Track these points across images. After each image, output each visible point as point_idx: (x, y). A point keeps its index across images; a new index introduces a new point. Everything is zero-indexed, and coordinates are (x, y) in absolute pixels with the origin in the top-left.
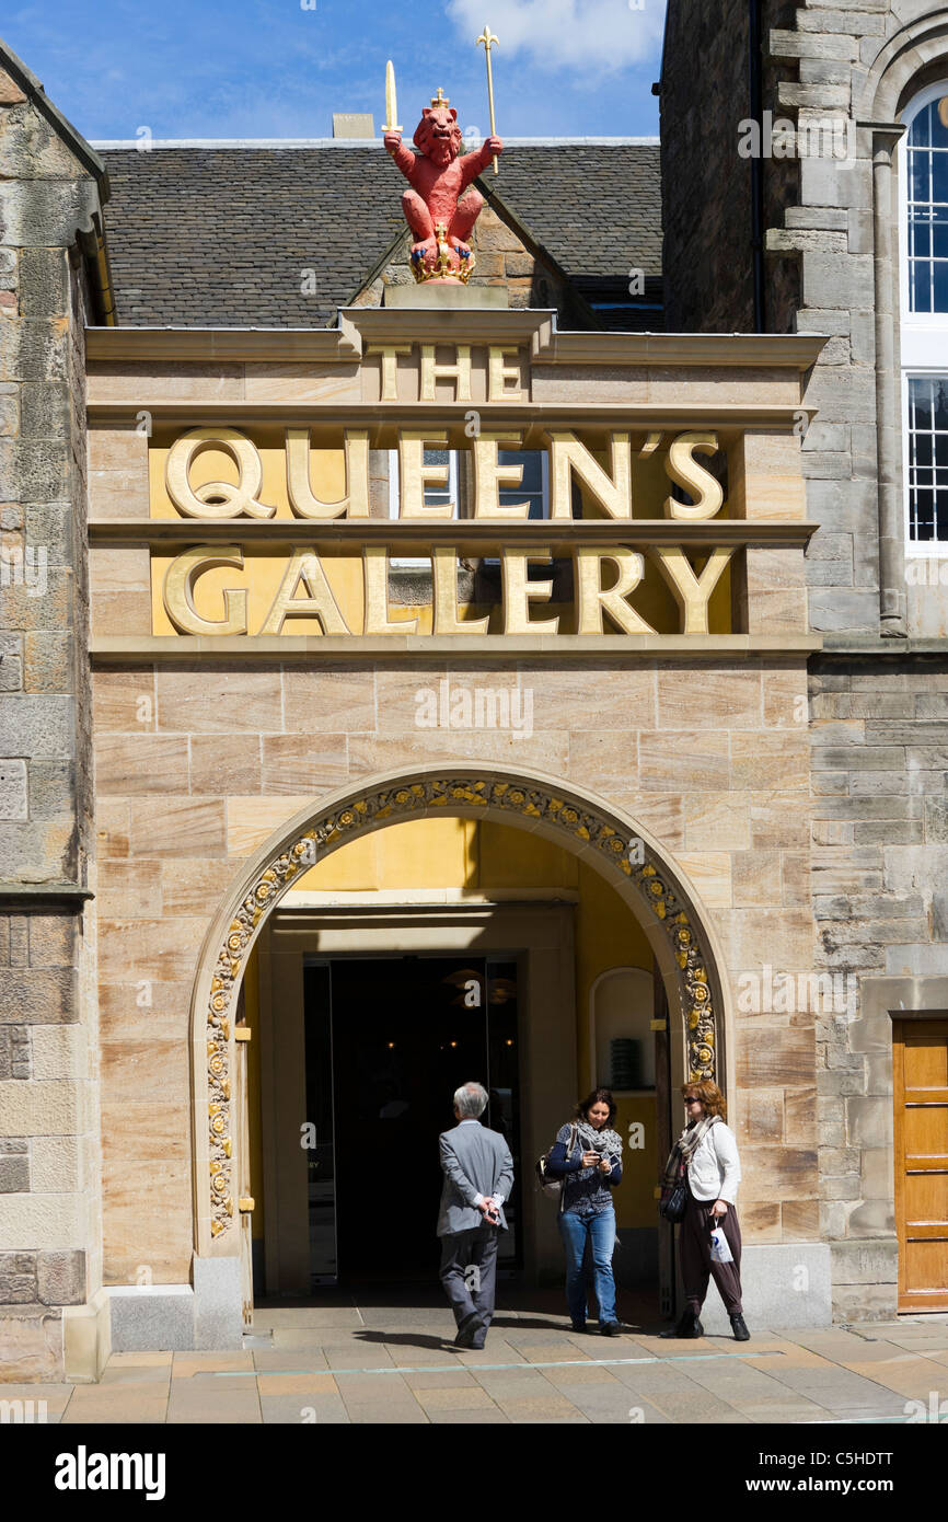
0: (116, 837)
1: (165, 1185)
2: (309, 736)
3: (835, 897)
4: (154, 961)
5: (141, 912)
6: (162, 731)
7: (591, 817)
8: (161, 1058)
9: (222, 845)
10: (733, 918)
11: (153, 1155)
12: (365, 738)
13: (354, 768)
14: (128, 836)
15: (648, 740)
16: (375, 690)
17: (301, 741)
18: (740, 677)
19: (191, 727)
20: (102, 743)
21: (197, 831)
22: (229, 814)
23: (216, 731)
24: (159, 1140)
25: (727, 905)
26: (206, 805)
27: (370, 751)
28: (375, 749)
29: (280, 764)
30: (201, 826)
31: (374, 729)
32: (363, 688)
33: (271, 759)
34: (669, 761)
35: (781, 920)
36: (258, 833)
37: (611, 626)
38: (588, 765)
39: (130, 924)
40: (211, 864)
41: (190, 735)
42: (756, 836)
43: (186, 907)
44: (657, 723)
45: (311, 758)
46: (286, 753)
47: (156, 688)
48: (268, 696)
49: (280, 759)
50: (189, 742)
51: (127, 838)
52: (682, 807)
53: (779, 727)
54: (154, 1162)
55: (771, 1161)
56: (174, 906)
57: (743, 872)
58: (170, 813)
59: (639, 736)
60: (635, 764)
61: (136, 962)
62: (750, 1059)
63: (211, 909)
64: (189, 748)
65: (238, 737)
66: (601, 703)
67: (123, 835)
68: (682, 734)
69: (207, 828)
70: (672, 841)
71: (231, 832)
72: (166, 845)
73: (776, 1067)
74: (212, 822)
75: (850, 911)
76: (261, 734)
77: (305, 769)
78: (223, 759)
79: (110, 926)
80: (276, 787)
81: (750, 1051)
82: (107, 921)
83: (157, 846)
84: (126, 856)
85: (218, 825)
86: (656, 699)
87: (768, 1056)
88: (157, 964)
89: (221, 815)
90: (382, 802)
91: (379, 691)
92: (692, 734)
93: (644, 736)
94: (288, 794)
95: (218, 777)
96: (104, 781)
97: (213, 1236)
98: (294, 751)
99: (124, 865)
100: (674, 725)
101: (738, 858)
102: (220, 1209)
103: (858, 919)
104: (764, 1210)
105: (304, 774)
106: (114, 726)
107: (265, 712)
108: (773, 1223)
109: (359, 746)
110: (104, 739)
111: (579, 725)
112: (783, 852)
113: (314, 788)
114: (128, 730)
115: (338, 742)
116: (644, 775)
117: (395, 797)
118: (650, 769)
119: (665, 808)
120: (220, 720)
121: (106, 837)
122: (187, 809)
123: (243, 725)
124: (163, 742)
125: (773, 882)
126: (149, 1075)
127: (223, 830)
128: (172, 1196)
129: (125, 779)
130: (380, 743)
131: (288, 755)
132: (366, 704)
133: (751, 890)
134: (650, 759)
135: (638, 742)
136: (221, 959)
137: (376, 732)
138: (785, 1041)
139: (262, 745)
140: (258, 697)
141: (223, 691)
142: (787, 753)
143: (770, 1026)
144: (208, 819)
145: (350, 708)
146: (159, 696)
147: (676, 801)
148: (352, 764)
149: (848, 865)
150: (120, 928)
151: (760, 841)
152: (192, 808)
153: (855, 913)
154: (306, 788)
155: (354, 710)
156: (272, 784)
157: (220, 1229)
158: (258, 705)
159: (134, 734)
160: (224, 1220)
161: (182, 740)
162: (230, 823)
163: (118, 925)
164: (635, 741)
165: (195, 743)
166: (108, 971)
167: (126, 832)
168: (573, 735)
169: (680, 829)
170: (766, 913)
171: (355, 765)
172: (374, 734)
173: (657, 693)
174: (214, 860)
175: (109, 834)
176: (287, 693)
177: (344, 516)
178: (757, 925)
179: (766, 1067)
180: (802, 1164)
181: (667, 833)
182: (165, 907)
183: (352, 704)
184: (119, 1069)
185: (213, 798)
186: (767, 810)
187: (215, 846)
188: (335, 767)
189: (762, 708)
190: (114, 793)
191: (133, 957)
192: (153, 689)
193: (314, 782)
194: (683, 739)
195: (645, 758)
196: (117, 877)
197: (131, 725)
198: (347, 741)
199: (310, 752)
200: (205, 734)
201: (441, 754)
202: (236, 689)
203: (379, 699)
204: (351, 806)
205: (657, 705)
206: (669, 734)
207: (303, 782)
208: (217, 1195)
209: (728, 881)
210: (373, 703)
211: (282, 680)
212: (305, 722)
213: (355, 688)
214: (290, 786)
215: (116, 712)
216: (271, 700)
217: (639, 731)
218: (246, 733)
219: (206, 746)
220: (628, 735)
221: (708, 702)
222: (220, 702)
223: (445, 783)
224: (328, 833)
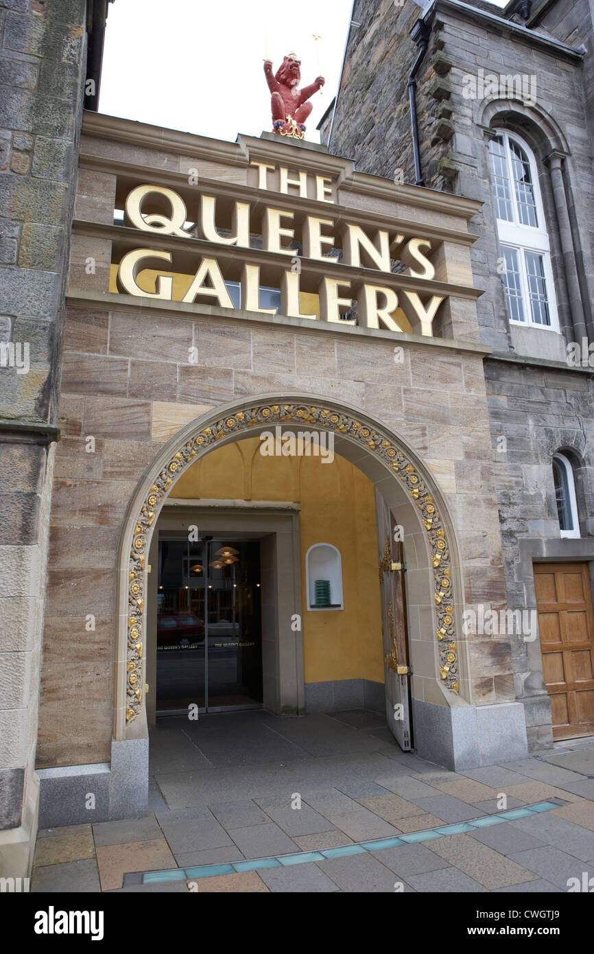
0: (73, 421)
1: (91, 682)
2: (209, 368)
3: (502, 491)
4: (94, 510)
5: (86, 475)
6: (111, 354)
7: (377, 434)
8: (94, 582)
9: (148, 433)
10: (458, 499)
11: (83, 658)
12: (245, 373)
13: (237, 391)
14: (82, 421)
15: (408, 392)
16: (252, 345)
17: (204, 370)
18: (451, 364)
19: (131, 354)
20: (69, 358)
21: (132, 422)
22: (153, 412)
23: (147, 358)
24: (89, 646)
25: (454, 491)
26: (138, 405)
27: (248, 382)
28: (251, 381)
29: (190, 383)
30: (135, 419)
31: (250, 368)
32: (244, 343)
33: (184, 380)
34: (420, 406)
35: (482, 501)
36: (173, 427)
37: (382, 325)
38: (376, 403)
39: (78, 483)
40: (139, 445)
41: (130, 359)
42: (466, 452)
43: (121, 473)
44: (412, 384)
45: (210, 382)
46: (194, 377)
47: (109, 327)
48: (183, 341)
49: (190, 380)
50: (129, 364)
51: (80, 423)
52: (427, 432)
53: (472, 393)
54: (85, 663)
55: (487, 650)
56: (111, 472)
57: (461, 473)
58: (112, 408)
59: (402, 389)
60: (401, 405)
61: (80, 510)
62: (472, 585)
63: (138, 476)
64: (129, 367)
65: (162, 364)
66: (380, 369)
67: (78, 420)
68: (425, 391)
69: (140, 420)
70: (423, 452)
71: (154, 425)
72: (109, 430)
73: (486, 590)
74: (141, 417)
75: (510, 500)
76: (178, 364)
77: (206, 388)
78: (152, 377)
79: (63, 484)
80: (186, 398)
81: (472, 581)
82: (61, 480)
83: (102, 430)
84: (79, 435)
85: (146, 419)
86: (410, 369)
87: (481, 584)
88: (96, 513)
89: (148, 413)
90: (254, 414)
91: (254, 346)
92: (430, 392)
93: (405, 390)
94: (195, 404)
95: (148, 388)
96: (67, 383)
97: (127, 721)
98: (199, 377)
99: (77, 441)
100: (421, 386)
101: (458, 464)
102: (132, 699)
103: (514, 504)
104: (485, 682)
105: (205, 391)
106: (78, 348)
107: (181, 350)
108: (490, 691)
109: (240, 377)
110: (70, 355)
111: (369, 379)
112: (480, 462)
113: (211, 401)
114: (88, 351)
115: (228, 374)
116: (406, 412)
117: (261, 411)
118: (409, 409)
119: (418, 432)
120: (151, 352)
121: (65, 421)
122: (125, 407)
123: (166, 357)
124: (112, 362)
125: (476, 479)
126: (84, 595)
127: (149, 423)
128: (97, 691)
129: (82, 383)
130: (254, 377)
131: (194, 379)
132: (245, 352)
133: (466, 483)
134: (409, 403)
135: (402, 393)
136: (142, 512)
137: (252, 370)
138: (489, 574)
139: (178, 370)
140: (177, 341)
141: (154, 334)
142: (478, 408)
143: (481, 565)
144: (140, 415)
145: (236, 354)
146: (111, 332)
147: (424, 429)
148: (236, 388)
149: (507, 473)
150: (70, 485)
151: (468, 455)
152: (128, 407)
153: (512, 501)
154: (206, 400)
155: (238, 355)
156: (184, 396)
157: (133, 715)
158: (177, 345)
159: (91, 354)
160: (135, 707)
161: (125, 362)
162: (154, 419)
163: (69, 483)
164: (400, 392)
165: (133, 364)
166: (59, 516)
167: (80, 419)
168: (367, 385)
169: (427, 445)
170: (474, 498)
171: (237, 389)
172: (251, 371)
173: (410, 367)
174: (142, 443)
175: (68, 419)
176: (196, 340)
177: (235, 244)
178: (470, 504)
179: (480, 590)
180: (503, 651)
181: (420, 447)
182: (104, 473)
183: (237, 352)
184: (61, 590)
185: (143, 401)
186: (470, 438)
187: (142, 433)
188: (225, 389)
189: (463, 381)
190: (74, 392)
191: (78, 506)
192: (107, 327)
193: (212, 397)
194: (425, 394)
195: (406, 402)
196: (71, 449)
197: (90, 348)
198: (233, 374)
199: (209, 378)
200: (140, 359)
201: (291, 388)
202: (164, 334)
203: (254, 350)
204: (234, 415)
205: (411, 374)
206: (418, 390)
207: (204, 397)
208: (131, 689)
209: (453, 477)
210: (250, 353)
211: (193, 332)
212: (207, 359)
213: (239, 342)
214: (195, 398)
215: (81, 339)
216: (185, 343)
217: (402, 387)
218: (168, 362)
219: (141, 367)
220: (396, 388)
221: (437, 375)
222: (152, 341)
223: (292, 406)
224: (218, 432)
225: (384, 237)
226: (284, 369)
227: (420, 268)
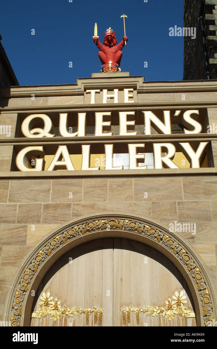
2: (59, 204)
6: (9, 202)
9: (25, 242)
12: (78, 204)
13: (74, 215)
15: (181, 204)
16: (83, 188)
17: (56, 205)
19: (19, 201)
21: (17, 236)
22: (28, 230)
23: (27, 202)
25: (214, 264)
26: (21, 227)
27: (80, 208)
28: (81, 208)
29: (48, 213)
30: (19, 234)
31: (82, 201)
32: (79, 188)
33: (45, 212)
34: (189, 211)
36: (38, 237)
37: (165, 166)
38: (159, 213)
41: (18, 204)
43: (9, 263)
44: (183, 198)
45: (59, 211)
48: (46, 191)
49: (48, 211)
50: (18, 206)
56: (5, 263)
58: (8, 230)
59: (177, 202)
60: (176, 212)
63: (18, 264)
64: (17, 208)
65: (34, 204)
66: (162, 192)
68: (193, 202)
69: (21, 235)
70: (191, 240)
71: (28, 237)
72: (5, 241)
74: (22, 233)
76: (43, 203)
77: (57, 215)
78: (29, 212)
80: (46, 221)
83: (2, 241)
85: (24, 234)
86: (183, 190)
89: (26, 231)
90: (84, 226)
91: (84, 189)
92: (196, 202)
93: (179, 203)
94: (50, 224)
95: (26, 218)
98: (53, 209)
100: (190, 199)
105: (56, 216)
107: (44, 196)
109: (76, 207)
111: (155, 199)
113: (59, 222)
115: (69, 206)
116: (179, 216)
117: (88, 225)
118: (182, 214)
120: (29, 199)
122: (14, 228)
123: (37, 200)
124: (9, 206)
127: (26, 236)
130: (83, 206)
131: (50, 210)
132: (79, 193)
134: (181, 211)
135: (177, 205)
136: (20, 284)
137: (83, 202)
139: (42, 207)
141: (31, 189)
144: (21, 232)
146: (10, 191)
148: (73, 213)
152: (16, 228)
154: (56, 221)
155: (75, 195)
156: (45, 220)
158: (42, 194)
159: (0, 203)
161: (16, 206)
162: (28, 233)
164: (176, 205)
165: (20, 206)
168: (153, 203)
169: (194, 236)
171: (74, 213)
172: (83, 203)
173: (183, 188)
174: (21, 247)
176: (52, 190)
177: (77, 136)
181: (189, 237)
182: (2, 263)
183: (75, 193)
185: (24, 225)
187: (22, 241)
188: (67, 214)
192: (8, 189)
193: (59, 219)
194: (193, 204)
195: (180, 210)
198: (72, 205)
199: (59, 209)
200: (23, 203)
201: (105, 210)
202: (36, 189)
203: (84, 191)
204: (72, 228)
205: (183, 192)
206: (188, 202)
207: (55, 220)
209: (214, 255)
210: (82, 193)
211: (51, 186)
212: (58, 199)
213: (76, 188)
214: (51, 221)
216: (47, 192)
217: (177, 201)
218: (37, 203)
219: (23, 207)
220: (173, 203)
221: (201, 191)
222: (30, 193)
223: (107, 220)
224: (64, 238)
225: (167, 114)
226: (101, 199)
227: (191, 128)
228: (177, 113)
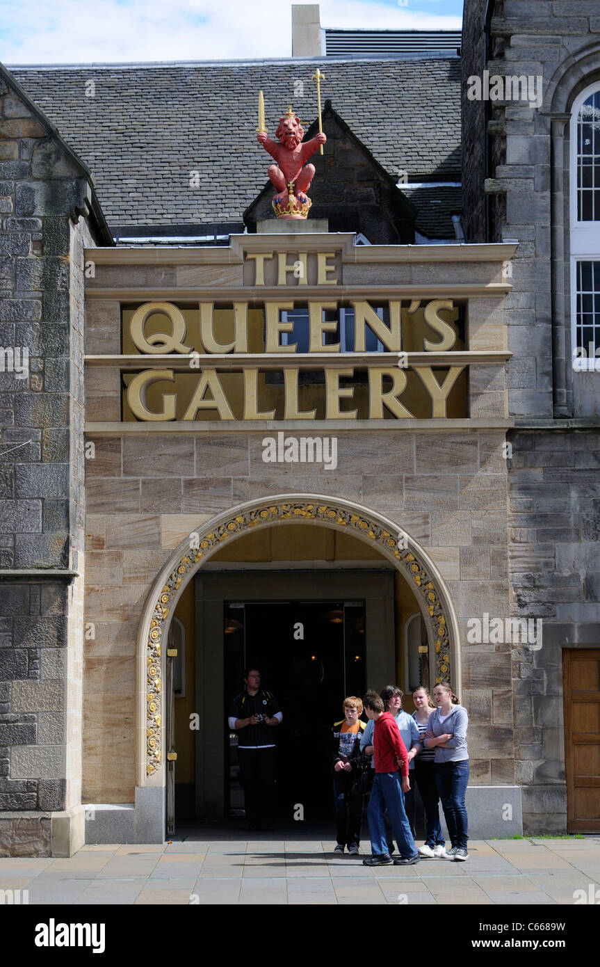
0: (97, 538)
1: (120, 743)
2: (210, 479)
3: (525, 574)
4: (117, 610)
5: (110, 581)
6: (126, 476)
7: (376, 526)
8: (120, 667)
9: (159, 543)
10: (461, 586)
11: (113, 725)
12: (242, 480)
14: (104, 537)
15: (410, 481)
16: (249, 452)
17: (205, 481)
18: (465, 443)
19: (141, 474)
20: (91, 483)
21: (147, 533)
22: (163, 525)
23: (156, 476)
24: (117, 716)
25: (457, 578)
26: (150, 519)
27: (245, 488)
28: (248, 486)
29: (193, 495)
30: (148, 531)
31: (248, 475)
32: (241, 451)
33: (188, 492)
34: (423, 493)
35: (490, 588)
36: (180, 535)
37: (387, 411)
38: (374, 495)
39: (104, 588)
40: (152, 553)
41: (141, 478)
42: (474, 537)
43: (137, 578)
44: (415, 471)
45: (211, 491)
46: (196, 489)
47: (122, 451)
48: (186, 456)
49: (193, 492)
50: (140, 483)
51: (103, 539)
52: (430, 520)
53: (489, 473)
54: (114, 729)
55: (484, 734)
56: (130, 578)
57: (466, 558)
58: (129, 524)
59: (404, 478)
60: (402, 494)
61: (107, 610)
62: (471, 671)
63: (150, 580)
64: (140, 486)
65: (169, 480)
66: (381, 459)
67: (102, 536)
68: (430, 477)
69: (151, 532)
70: (424, 540)
71: (163, 535)
72: (126, 542)
73: (487, 677)
74: (153, 529)
75: (535, 582)
76: (182, 478)
77: (208, 498)
78: (160, 492)
79: (92, 590)
80: (191, 508)
81: (471, 667)
82: (90, 586)
83: (121, 543)
84: (102, 549)
85: (156, 531)
86: (414, 456)
87: (482, 670)
88: (120, 612)
89: (158, 525)
90: (253, 517)
91: (251, 453)
92: (436, 477)
93: (407, 478)
94: (198, 513)
95: (157, 503)
96: (91, 505)
97: (148, 774)
98: (201, 488)
99: (101, 554)
100: (425, 472)
101: (464, 551)
102: (152, 758)
103: (540, 587)
104: (480, 764)
105: (207, 501)
106: (97, 474)
107: (185, 465)
108: (486, 772)
109: (238, 484)
110: (92, 481)
111: (368, 472)
112: (492, 546)
113: (212, 509)
114: (105, 476)
115: (227, 482)
116: (407, 501)
117: (260, 514)
118: (411, 498)
119: (420, 521)
120: (159, 470)
121: (91, 537)
122: (138, 521)
123: (172, 473)
124: (125, 483)
125: (485, 565)
126: (113, 677)
127: (159, 534)
128: (124, 750)
129: (103, 504)
130: (251, 483)
131: (197, 490)
132: (242, 460)
133: (471, 570)
134: (411, 491)
135: (404, 482)
136: (156, 609)
137: (250, 476)
138: (492, 661)
139: (182, 484)
140: (181, 457)
141: (161, 453)
142: (493, 488)
143: (483, 651)
144: (150, 527)
145: (234, 462)
146: (123, 456)
147: (426, 517)
148: (235, 495)
149: (533, 554)
150: (98, 591)
151: (477, 540)
152: (141, 521)
153: (538, 583)
154: (208, 509)
155: (237, 463)
156: (188, 507)
157: (152, 770)
158: (181, 461)
159: (109, 478)
160: (155, 764)
161: (137, 482)
162: (163, 530)
163: (97, 589)
164: (402, 481)
165: (144, 483)
166: (91, 615)
167: (103, 535)
168: (365, 478)
169: (429, 533)
170: (481, 583)
171: (237, 495)
173: (415, 453)
174: (154, 552)
175: (93, 536)
176: (197, 454)
177: (233, 350)
178: (475, 590)
179: (481, 676)
180: (503, 736)
181: (421, 535)
182: (124, 578)
183: (236, 460)
184: (95, 673)
185: (154, 515)
186: (481, 522)
187: (154, 543)
188: (225, 497)
189: (478, 461)
190: (97, 512)
191: (105, 607)
192: (120, 452)
193: (212, 505)
194: (430, 480)
195: (408, 491)
196: (97, 561)
197: (107, 473)
198: (232, 482)
199: (210, 488)
200: (150, 478)
201: (287, 489)
202: (168, 452)
203: (251, 457)
204: (234, 519)
205: (415, 460)
206: (423, 477)
207: (206, 506)
208: (151, 750)
209: (458, 564)
210: (248, 460)
211: (195, 447)
212: (208, 471)
213: (237, 451)
214: (198, 508)
215: (99, 465)
216: (188, 458)
217: (404, 475)
218: (173, 477)
219: (150, 485)
220: (397, 478)
221: (446, 458)
222: (159, 460)
223: (289, 506)
224: (221, 535)
225: (395, 309)
226: (280, 472)
227: (438, 338)
228: (414, 306)
